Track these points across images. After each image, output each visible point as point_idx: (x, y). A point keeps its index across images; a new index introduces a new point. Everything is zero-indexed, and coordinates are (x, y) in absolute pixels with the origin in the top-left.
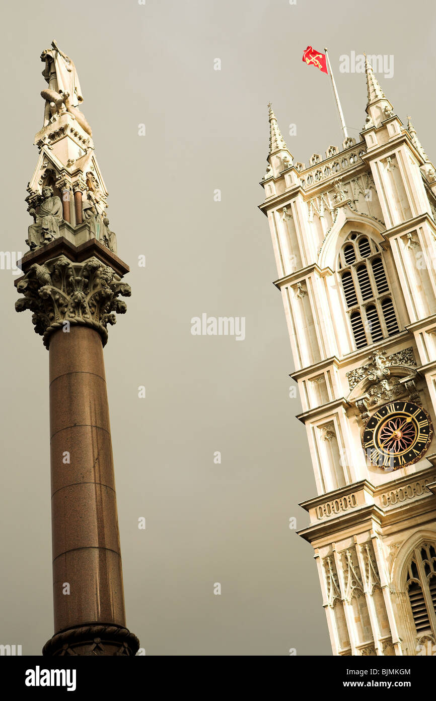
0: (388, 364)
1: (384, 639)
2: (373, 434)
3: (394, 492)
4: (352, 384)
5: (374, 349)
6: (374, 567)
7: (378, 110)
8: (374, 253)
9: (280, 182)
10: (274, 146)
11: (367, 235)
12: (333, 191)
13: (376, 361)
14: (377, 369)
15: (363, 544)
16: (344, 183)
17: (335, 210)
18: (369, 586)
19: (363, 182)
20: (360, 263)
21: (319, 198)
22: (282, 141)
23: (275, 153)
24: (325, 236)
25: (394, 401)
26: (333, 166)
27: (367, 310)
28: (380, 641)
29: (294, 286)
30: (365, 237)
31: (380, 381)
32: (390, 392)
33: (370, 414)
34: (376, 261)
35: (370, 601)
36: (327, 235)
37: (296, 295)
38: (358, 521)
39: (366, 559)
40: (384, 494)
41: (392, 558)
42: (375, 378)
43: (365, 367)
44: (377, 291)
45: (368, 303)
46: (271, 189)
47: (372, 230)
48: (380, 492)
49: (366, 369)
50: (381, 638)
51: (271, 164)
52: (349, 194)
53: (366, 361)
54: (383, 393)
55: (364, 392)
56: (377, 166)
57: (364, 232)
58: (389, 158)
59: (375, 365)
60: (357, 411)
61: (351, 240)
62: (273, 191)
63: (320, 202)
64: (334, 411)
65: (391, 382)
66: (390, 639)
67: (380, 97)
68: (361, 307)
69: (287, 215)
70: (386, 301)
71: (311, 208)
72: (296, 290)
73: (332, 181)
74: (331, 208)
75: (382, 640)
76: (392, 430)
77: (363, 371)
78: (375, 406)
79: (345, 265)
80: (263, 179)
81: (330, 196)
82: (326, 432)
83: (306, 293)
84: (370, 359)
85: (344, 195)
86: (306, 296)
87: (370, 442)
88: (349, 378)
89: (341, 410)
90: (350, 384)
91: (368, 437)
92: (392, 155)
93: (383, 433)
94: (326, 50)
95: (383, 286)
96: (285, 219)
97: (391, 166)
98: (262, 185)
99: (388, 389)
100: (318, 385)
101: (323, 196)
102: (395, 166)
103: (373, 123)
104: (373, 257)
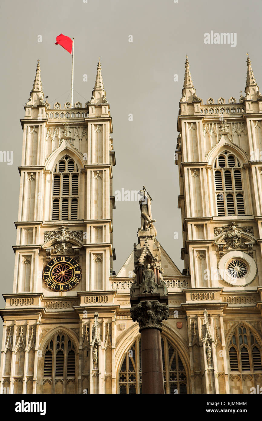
0: (68, 235)
1: (29, 377)
2: (50, 269)
3: (53, 302)
4: (46, 238)
5: (63, 225)
6: (34, 339)
7: (99, 95)
8: (75, 172)
9: (35, 110)
10: (36, 86)
11: (74, 160)
12: (63, 128)
13: (63, 231)
14: (62, 235)
15: (31, 326)
16: (70, 127)
17: (61, 139)
18: (28, 348)
19: (81, 131)
20: (66, 174)
21: (55, 129)
22: (41, 86)
23: (36, 92)
24: (52, 152)
25: (66, 255)
26: (66, 114)
27: (63, 201)
28: (26, 377)
29: (29, 173)
30: (73, 161)
31: (61, 243)
32: (65, 250)
33: (51, 258)
34: (75, 176)
35: (27, 355)
36: (53, 152)
37: (29, 179)
38: (32, 313)
39: (30, 333)
40: (47, 302)
41: (43, 336)
42: (60, 241)
43: (55, 232)
44: (71, 193)
45: (65, 197)
46: (29, 112)
47: (78, 159)
48: (45, 300)
49: (55, 233)
50: (27, 376)
51: (32, 96)
52: (72, 134)
53: (57, 229)
54: (62, 250)
55: (52, 245)
56: (92, 126)
57: (73, 158)
58: (99, 125)
59: (62, 233)
60: (44, 254)
61: (64, 159)
62: (29, 114)
63: (54, 132)
64: (34, 250)
65: (67, 245)
66: (32, 378)
67: (102, 88)
68: (61, 198)
69: (34, 131)
70: (75, 200)
71: (48, 133)
72: (29, 175)
73: (65, 123)
74: (60, 137)
75: (28, 377)
76: (60, 270)
77: (53, 234)
78: (55, 255)
79: (58, 172)
80: (26, 104)
81: (61, 130)
82: (26, 260)
83: (34, 180)
84: (59, 229)
85: (69, 134)
86: (34, 181)
87: (47, 273)
88: (45, 235)
89: (37, 251)
90: (45, 238)
91: (47, 270)
92: (100, 124)
93: (55, 270)
94: (73, 39)
95: (75, 192)
96: (33, 133)
97: (98, 129)
98: (25, 107)
99: (65, 248)
100: (28, 233)
101: (56, 129)
102: (100, 131)
103: (95, 101)
104: (74, 173)
